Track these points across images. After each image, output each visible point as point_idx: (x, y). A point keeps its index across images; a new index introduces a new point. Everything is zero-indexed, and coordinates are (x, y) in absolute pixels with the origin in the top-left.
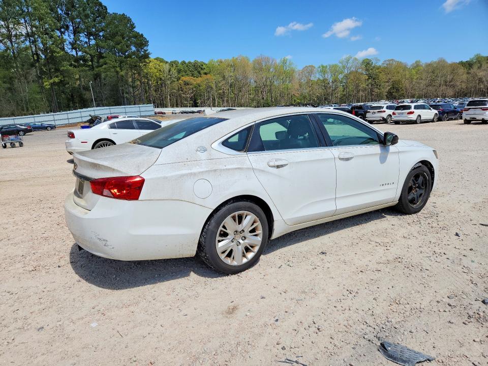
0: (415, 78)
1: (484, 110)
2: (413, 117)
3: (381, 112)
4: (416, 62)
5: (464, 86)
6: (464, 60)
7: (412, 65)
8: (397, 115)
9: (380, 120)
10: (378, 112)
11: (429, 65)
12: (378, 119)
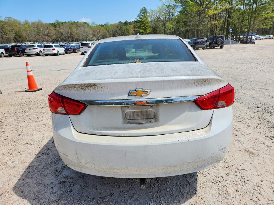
0: (28, 30)
1: (89, 48)
2: (55, 52)
3: (35, 49)
4: (26, 20)
5: (55, 36)
6: (51, 23)
7: (23, 22)
8: (46, 51)
9: (36, 54)
10: (33, 49)
11: (33, 23)
12: (34, 53)
